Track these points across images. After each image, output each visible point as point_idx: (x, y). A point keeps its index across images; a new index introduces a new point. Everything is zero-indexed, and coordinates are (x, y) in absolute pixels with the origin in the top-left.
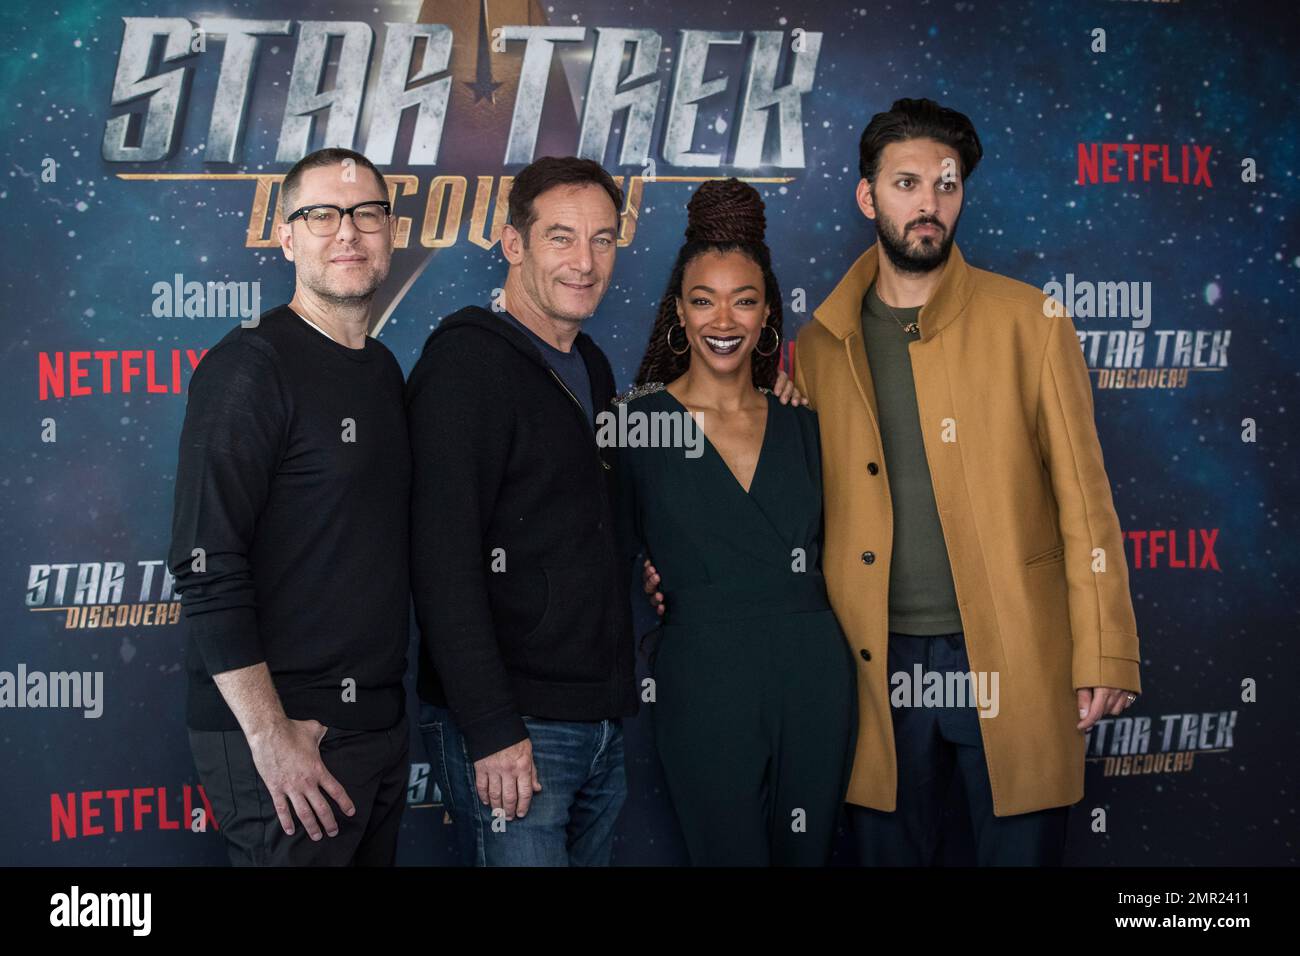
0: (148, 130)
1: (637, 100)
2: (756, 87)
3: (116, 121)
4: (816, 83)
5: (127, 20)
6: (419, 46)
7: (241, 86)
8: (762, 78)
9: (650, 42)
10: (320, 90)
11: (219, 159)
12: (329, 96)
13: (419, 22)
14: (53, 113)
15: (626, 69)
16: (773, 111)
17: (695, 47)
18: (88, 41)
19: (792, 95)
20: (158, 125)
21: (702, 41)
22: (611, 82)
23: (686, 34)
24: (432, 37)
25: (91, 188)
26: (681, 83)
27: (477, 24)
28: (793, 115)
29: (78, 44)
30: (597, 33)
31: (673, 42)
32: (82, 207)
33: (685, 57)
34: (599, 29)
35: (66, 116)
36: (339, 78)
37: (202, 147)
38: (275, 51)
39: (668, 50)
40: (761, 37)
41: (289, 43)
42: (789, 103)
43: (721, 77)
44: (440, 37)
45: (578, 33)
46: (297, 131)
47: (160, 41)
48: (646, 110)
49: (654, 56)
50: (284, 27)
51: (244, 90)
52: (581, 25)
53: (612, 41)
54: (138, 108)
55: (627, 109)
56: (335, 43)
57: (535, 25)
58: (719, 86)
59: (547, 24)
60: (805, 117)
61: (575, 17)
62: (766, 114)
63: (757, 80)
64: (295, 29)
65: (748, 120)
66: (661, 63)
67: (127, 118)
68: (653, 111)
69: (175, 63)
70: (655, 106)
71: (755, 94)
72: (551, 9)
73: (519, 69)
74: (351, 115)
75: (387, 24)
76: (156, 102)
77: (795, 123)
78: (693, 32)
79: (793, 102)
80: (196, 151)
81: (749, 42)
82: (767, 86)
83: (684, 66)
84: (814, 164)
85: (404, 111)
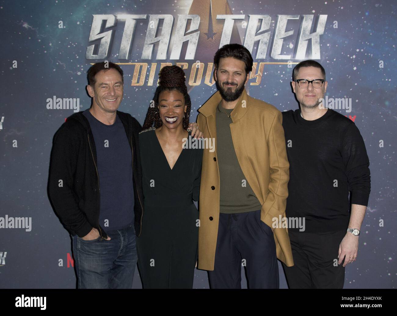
0: (100, 49)
1: (263, 38)
2: (304, 33)
3: (90, 47)
4: (325, 32)
5: (94, 15)
6: (189, 22)
7: (130, 35)
8: (306, 30)
9: (267, 19)
10: (156, 36)
11: (123, 58)
12: (159, 38)
13: (189, 14)
14: (70, 45)
15: (259, 28)
16: (310, 41)
17: (283, 20)
18: (81, 22)
19: (317, 35)
20: (103, 48)
21: (285, 18)
22: (254, 32)
23: (280, 16)
24: (193, 19)
25: (82, 68)
26: (277, 32)
27: (208, 14)
28: (316, 42)
29: (78, 23)
30: (249, 17)
31: (275, 19)
32: (79, 73)
33: (279, 24)
34: (250, 15)
35: (74, 46)
36: (163, 32)
37: (117, 54)
38: (141, 24)
39: (273, 21)
40: (306, 17)
41: (146, 22)
42: (315, 38)
43: (292, 30)
44: (196, 19)
45: (242, 17)
46: (148, 49)
47: (105, 22)
48: (265, 41)
49: (268, 24)
50: (145, 17)
51: (131, 37)
52: (243, 14)
53: (254, 19)
54: (97, 43)
55: (259, 41)
56: (161, 22)
57: (228, 14)
58: (291, 33)
59: (232, 14)
60: (321, 42)
61: (242, 12)
62: (307, 42)
63: (304, 31)
64: (148, 17)
65: (301, 44)
66: (271, 26)
67: (94, 46)
68: (268, 42)
69: (109, 29)
70: (269, 39)
71: (303, 35)
72: (233, 9)
73: (223, 28)
74: (166, 44)
75: (178, 15)
76: (103, 41)
77: (317, 45)
78: (282, 15)
79: (317, 38)
80: (115, 56)
81: (302, 18)
82: (308, 32)
83: (279, 27)
84: (324, 58)
85: (183, 42)
